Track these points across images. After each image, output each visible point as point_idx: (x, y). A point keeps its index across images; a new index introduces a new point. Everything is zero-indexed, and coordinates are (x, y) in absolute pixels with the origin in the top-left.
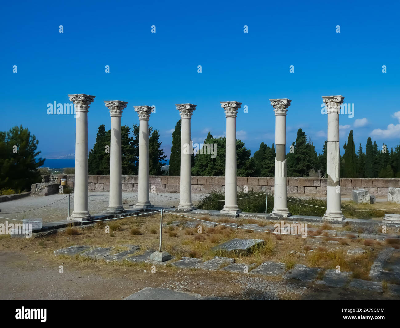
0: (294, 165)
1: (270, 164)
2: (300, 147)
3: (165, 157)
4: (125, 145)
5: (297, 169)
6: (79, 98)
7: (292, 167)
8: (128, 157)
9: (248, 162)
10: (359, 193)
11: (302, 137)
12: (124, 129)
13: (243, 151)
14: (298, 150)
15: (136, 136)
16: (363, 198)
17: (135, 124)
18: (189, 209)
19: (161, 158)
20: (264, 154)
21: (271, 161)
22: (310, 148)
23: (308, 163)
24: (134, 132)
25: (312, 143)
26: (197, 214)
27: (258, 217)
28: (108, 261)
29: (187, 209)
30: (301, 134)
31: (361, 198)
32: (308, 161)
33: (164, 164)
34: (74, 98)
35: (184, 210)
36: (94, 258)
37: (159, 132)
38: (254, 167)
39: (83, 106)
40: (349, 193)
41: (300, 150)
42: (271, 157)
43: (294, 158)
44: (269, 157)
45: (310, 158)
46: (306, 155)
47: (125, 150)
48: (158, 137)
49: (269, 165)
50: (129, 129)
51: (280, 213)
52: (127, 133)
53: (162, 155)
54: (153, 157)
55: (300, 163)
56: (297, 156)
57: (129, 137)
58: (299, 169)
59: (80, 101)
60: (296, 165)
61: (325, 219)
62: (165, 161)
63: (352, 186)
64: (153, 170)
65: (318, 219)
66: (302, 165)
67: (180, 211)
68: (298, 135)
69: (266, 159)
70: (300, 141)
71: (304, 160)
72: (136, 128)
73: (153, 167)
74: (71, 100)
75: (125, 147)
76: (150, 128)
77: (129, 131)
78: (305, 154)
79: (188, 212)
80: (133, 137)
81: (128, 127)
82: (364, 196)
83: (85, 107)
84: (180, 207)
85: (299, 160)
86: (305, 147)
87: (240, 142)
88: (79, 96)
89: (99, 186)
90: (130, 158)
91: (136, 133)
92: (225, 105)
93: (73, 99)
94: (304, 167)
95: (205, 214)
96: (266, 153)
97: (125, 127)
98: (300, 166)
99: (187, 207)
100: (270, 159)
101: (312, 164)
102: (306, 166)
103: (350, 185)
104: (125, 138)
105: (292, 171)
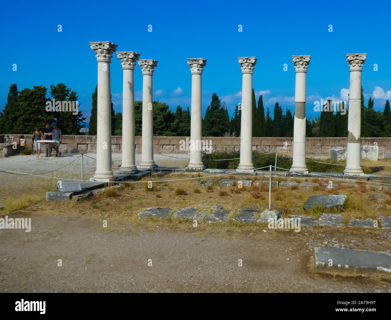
0: (209, 128)
1: (187, 127)
2: (215, 111)
3: (84, 119)
4: (42, 106)
5: (212, 132)
6: (103, 47)
7: (207, 130)
8: (46, 119)
9: (173, 124)
10: (338, 151)
11: (216, 101)
12: (41, 89)
13: (168, 113)
14: (213, 114)
15: (53, 96)
16: (341, 156)
17: (52, 85)
18: (202, 168)
19: (80, 120)
20: (181, 117)
21: (187, 124)
22: (224, 112)
23: (222, 127)
24: (52, 93)
25: (226, 107)
26: (212, 173)
27: (277, 175)
28: (210, 222)
29: (199, 168)
30: (215, 98)
31: (339, 156)
32: (222, 125)
33: (83, 127)
34: (97, 46)
35: (196, 169)
36: (191, 219)
37: (77, 94)
38: (179, 129)
39: (107, 55)
40: (317, 151)
41: (215, 114)
42: (187, 120)
43: (209, 121)
44: (185, 120)
45: (225, 121)
46: (220, 119)
47: (42, 111)
48: (76, 98)
49: (185, 128)
50: (46, 89)
51: (301, 170)
52: (44, 93)
53: (80, 117)
54: (73, 118)
55: (214, 126)
56: (212, 120)
57: (46, 98)
58: (214, 132)
59: (104, 49)
60: (211, 128)
61: (347, 175)
62: (84, 123)
63: (321, 145)
64: (73, 132)
65: (339, 175)
66: (217, 128)
67: (192, 170)
68: (212, 99)
69: (183, 122)
70: (215, 105)
71: (219, 123)
72: (53, 88)
73: (73, 129)
74: (92, 49)
75: (42, 107)
76: (68, 89)
77: (46, 92)
78: (220, 117)
79: (201, 171)
80: (50, 98)
81: (45, 87)
82: (343, 154)
83: (109, 57)
84: (190, 166)
85: (213, 123)
86: (220, 111)
87: (165, 105)
88: (102, 44)
89: (62, 147)
90: (48, 119)
91: (53, 94)
92: (243, 60)
93: (95, 47)
94: (218, 130)
95: (221, 173)
96: (182, 117)
97: (42, 87)
98: (215, 129)
99: (199, 167)
100: (186, 122)
101: (226, 127)
102: (220, 129)
103: (319, 144)
104: (42, 99)
105: (208, 134)
